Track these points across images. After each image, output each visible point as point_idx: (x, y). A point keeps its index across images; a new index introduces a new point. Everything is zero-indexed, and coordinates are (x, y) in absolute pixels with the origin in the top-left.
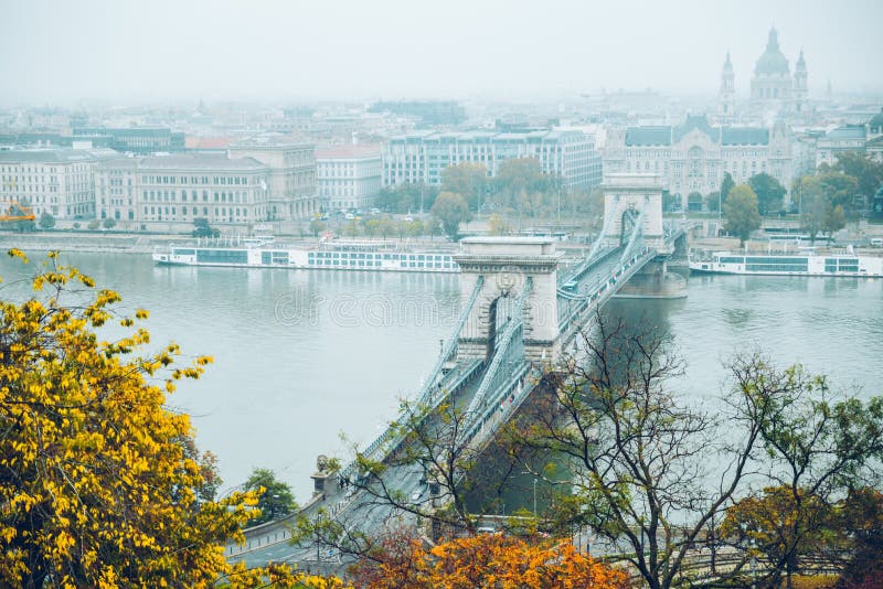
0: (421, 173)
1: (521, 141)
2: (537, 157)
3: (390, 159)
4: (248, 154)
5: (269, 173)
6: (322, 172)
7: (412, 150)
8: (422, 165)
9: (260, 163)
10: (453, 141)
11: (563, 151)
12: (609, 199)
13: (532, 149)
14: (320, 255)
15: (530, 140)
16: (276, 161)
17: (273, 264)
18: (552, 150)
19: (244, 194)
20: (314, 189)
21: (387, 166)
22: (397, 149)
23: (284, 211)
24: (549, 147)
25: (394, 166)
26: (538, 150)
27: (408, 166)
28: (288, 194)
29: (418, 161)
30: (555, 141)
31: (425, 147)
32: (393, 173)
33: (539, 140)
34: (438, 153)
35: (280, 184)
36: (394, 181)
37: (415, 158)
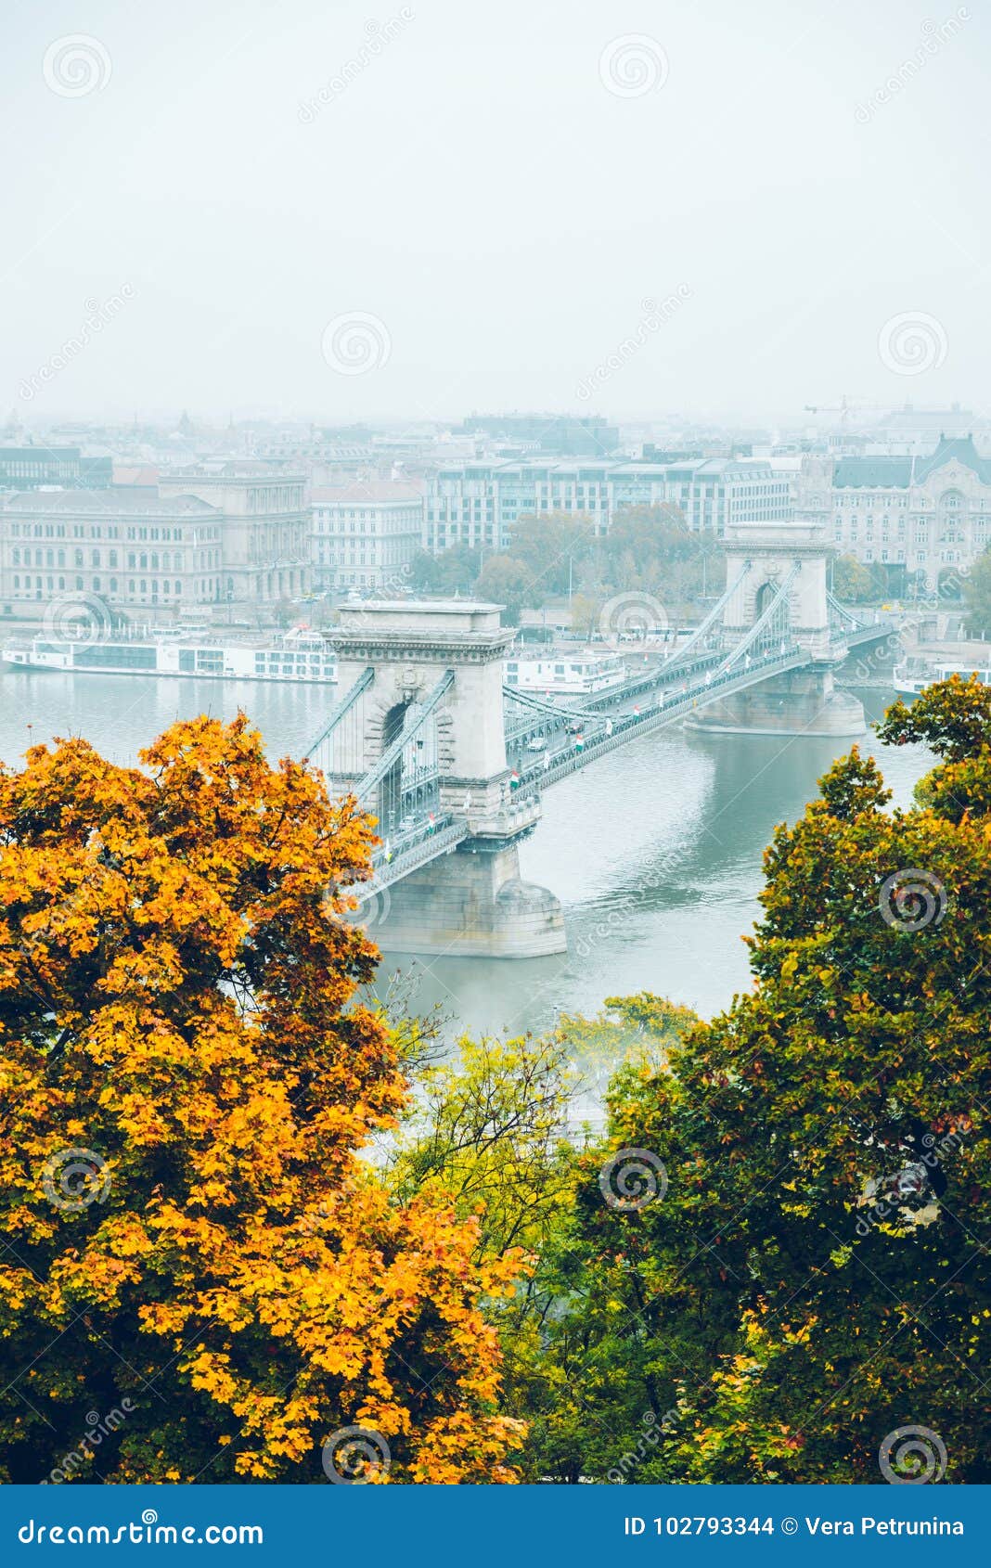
0: (489, 530)
1: (658, 477)
2: (684, 505)
3: (437, 504)
4: (188, 490)
5: (223, 521)
6: (319, 524)
7: (473, 489)
8: (490, 516)
9: (204, 504)
10: (543, 474)
11: (728, 495)
12: (734, 564)
13: (675, 491)
14: (274, 657)
15: (674, 476)
16: (234, 503)
17: (198, 671)
18: (709, 493)
19: (178, 556)
20: (303, 553)
21: (431, 516)
22: (448, 487)
23: (245, 588)
24: (703, 487)
25: (443, 516)
26: (685, 492)
27: (466, 516)
28: (253, 557)
29: (484, 508)
30: (714, 478)
31: (495, 484)
32: (442, 528)
33: (687, 475)
34: (518, 495)
35: (239, 543)
36: (442, 542)
37: (478, 503)
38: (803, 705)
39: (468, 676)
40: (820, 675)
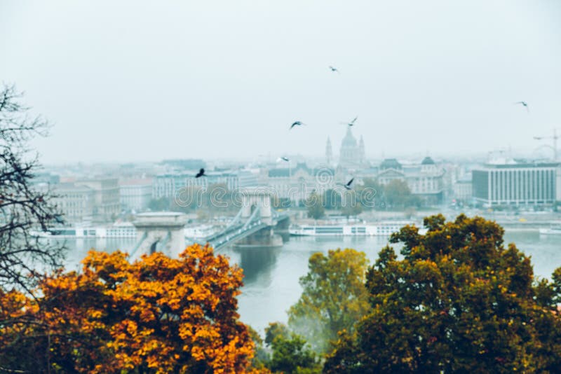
0: (172, 192)
1: (219, 176)
2: (227, 183)
3: (156, 185)
4: (84, 184)
5: (94, 192)
6: (123, 192)
7: (167, 180)
8: (172, 188)
9: (89, 188)
10: (187, 176)
11: (239, 180)
13: (225, 180)
14: (111, 231)
15: (224, 175)
16: (98, 187)
17: (89, 236)
18: (234, 180)
19: (81, 203)
20: (118, 200)
21: (155, 188)
22: (160, 180)
23: (101, 211)
24: (232, 178)
25: (158, 188)
26: (227, 180)
27: (165, 188)
28: (103, 202)
29: (170, 186)
30: (235, 176)
31: (173, 179)
32: (158, 192)
33: (227, 175)
34: (180, 182)
35: (99, 198)
36: (158, 196)
37: (168, 184)
38: (265, 239)
39: (175, 234)
40: (269, 230)
